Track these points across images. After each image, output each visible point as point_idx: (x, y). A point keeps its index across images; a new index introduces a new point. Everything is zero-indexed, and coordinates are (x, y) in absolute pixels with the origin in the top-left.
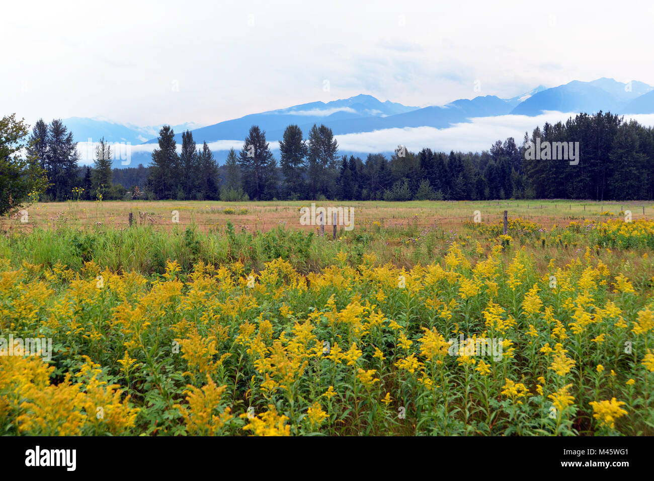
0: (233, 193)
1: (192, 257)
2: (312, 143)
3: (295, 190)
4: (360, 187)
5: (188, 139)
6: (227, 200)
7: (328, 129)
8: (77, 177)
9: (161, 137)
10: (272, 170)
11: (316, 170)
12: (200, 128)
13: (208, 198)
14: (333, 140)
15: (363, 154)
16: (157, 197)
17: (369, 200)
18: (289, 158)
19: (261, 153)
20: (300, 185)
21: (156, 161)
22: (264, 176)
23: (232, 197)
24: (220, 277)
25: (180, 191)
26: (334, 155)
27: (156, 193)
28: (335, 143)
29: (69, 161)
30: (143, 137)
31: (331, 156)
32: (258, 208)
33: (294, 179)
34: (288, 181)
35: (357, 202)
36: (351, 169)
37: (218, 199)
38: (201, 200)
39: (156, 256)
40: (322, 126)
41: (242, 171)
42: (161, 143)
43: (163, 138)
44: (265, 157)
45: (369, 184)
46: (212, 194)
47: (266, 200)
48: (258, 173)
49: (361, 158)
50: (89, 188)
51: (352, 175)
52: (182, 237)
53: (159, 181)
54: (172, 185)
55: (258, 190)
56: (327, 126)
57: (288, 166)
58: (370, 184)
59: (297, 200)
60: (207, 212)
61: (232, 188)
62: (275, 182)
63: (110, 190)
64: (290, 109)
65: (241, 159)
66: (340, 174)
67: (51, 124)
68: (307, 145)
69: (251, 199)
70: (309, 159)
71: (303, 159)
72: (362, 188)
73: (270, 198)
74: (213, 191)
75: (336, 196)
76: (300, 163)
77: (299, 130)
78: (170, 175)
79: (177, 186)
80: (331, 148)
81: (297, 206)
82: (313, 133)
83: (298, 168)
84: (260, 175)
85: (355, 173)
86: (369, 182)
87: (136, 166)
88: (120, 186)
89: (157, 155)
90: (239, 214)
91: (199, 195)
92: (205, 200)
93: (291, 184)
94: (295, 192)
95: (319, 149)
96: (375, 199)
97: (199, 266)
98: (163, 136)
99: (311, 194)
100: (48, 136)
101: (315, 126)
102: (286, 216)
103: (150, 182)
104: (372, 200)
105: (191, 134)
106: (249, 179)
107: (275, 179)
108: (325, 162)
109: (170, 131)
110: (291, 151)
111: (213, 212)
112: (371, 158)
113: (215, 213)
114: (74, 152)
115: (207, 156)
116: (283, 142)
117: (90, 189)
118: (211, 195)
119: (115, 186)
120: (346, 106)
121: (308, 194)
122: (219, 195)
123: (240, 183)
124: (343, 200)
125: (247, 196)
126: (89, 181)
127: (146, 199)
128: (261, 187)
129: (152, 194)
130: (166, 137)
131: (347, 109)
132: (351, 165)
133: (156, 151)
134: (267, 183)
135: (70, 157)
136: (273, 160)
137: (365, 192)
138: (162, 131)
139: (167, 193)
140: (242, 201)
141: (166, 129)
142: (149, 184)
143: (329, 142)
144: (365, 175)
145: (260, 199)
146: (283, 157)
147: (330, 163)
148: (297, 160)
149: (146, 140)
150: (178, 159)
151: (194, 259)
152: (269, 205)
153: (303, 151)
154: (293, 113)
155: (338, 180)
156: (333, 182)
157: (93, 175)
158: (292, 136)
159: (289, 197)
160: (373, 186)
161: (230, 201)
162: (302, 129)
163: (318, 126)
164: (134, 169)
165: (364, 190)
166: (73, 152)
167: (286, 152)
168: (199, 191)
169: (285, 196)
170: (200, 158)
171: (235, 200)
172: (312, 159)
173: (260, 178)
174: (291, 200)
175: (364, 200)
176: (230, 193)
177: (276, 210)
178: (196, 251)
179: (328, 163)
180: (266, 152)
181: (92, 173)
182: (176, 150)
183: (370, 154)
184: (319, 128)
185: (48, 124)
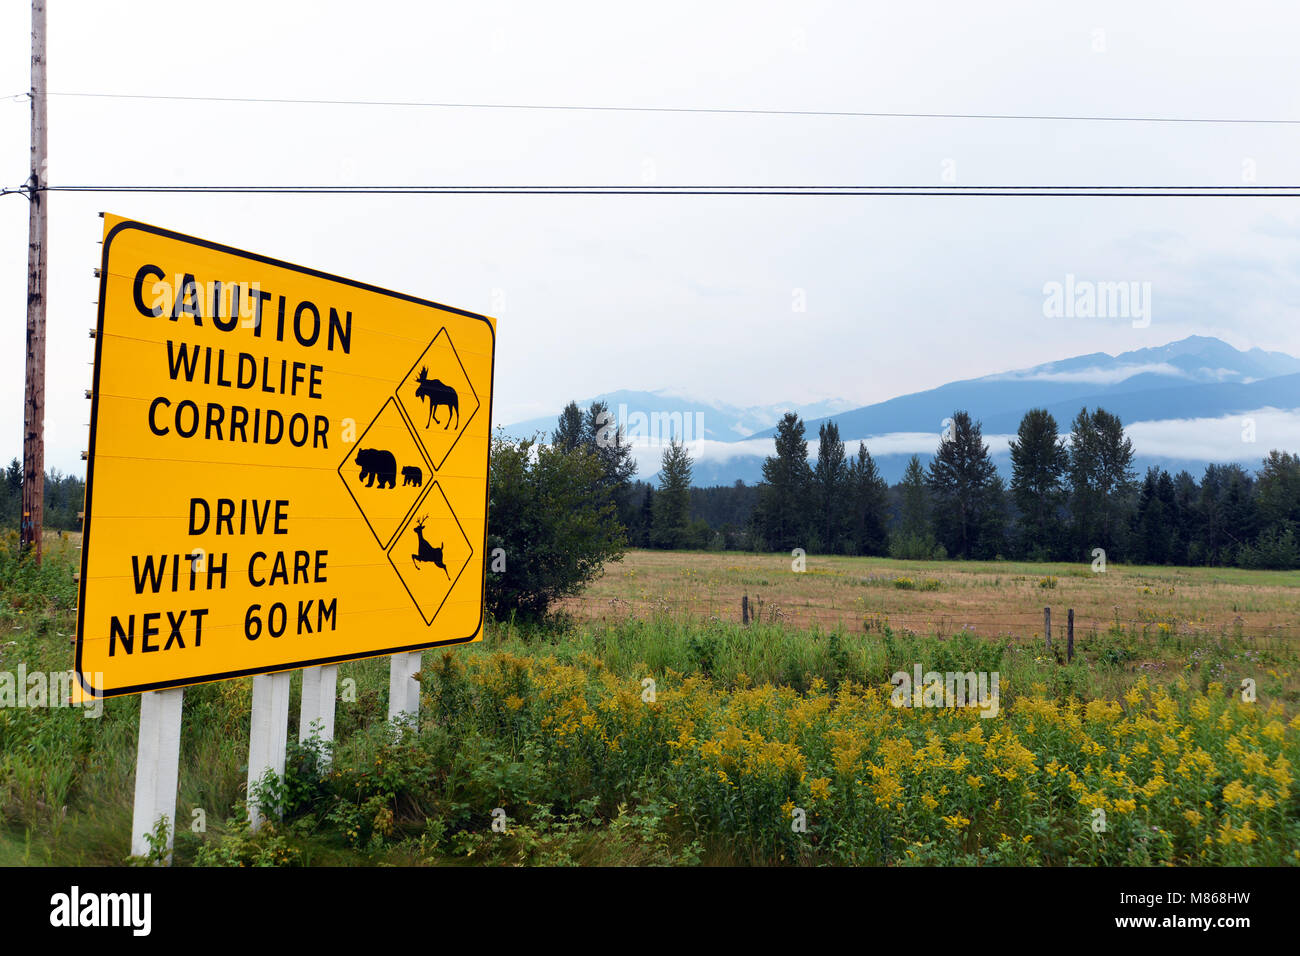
0: (915, 543)
1: (837, 671)
2: (1077, 444)
3: (1041, 540)
4: (1185, 537)
5: (830, 436)
6: (901, 558)
7: (1112, 418)
8: (628, 505)
9: (780, 434)
10: (994, 500)
11: (1086, 500)
12: (853, 408)
13: (867, 551)
14: (1124, 439)
15: (1195, 463)
16: (769, 547)
17: (1203, 564)
18: (1031, 476)
19: (971, 466)
20: (1052, 530)
21: (769, 479)
22: (976, 510)
23: (912, 551)
24: (867, 697)
25: (812, 535)
26: (1126, 470)
27: (769, 539)
28: (1128, 445)
29: (616, 476)
30: (744, 426)
31: (1118, 471)
32: (962, 577)
33: (1041, 518)
34: (1028, 522)
35: (1176, 569)
36: (1163, 499)
37: (884, 554)
38: (852, 554)
39: (792, 667)
40: (1101, 412)
41: (934, 501)
42: (780, 447)
43: (784, 437)
44: (981, 473)
45: (1203, 530)
46: (874, 544)
47: (980, 559)
48: (966, 504)
49: (1191, 473)
50: (649, 525)
51: (1165, 511)
52: (826, 643)
53: (774, 517)
54: (799, 525)
55: (966, 538)
56: (1110, 410)
57: (1029, 492)
58: (1206, 532)
59: (1046, 561)
60: (863, 584)
61: (913, 534)
62: (1000, 525)
63: (685, 531)
64: (1039, 369)
65: (931, 476)
66: (1138, 510)
67: (589, 410)
68: (1067, 449)
69: (952, 556)
70: (1071, 477)
71: (1059, 478)
72: (1188, 539)
73: (990, 556)
74: (876, 538)
75: (1130, 554)
76: (1051, 486)
77: (1050, 418)
78: (794, 505)
79: (807, 528)
80: (1119, 456)
81: (1042, 574)
82: (1079, 426)
83: (1049, 496)
84: (970, 507)
85: (1173, 507)
86: (1203, 526)
87: (731, 484)
88: (702, 523)
89: (771, 467)
90: (922, 590)
91: (849, 545)
92: (859, 555)
93: (1035, 529)
94: (1042, 545)
95: (1091, 458)
96: (1216, 563)
97: (845, 684)
98: (783, 432)
99: (1076, 550)
100: (583, 433)
101: (1084, 411)
102: (1014, 597)
103: (757, 519)
104: (1211, 566)
105: (836, 429)
106: (947, 516)
107: (1001, 516)
108: (1107, 483)
109: (798, 421)
110: (1033, 462)
111: (874, 583)
112: (1213, 472)
113: (878, 586)
114: (625, 460)
115: (866, 470)
116: (1017, 443)
117: (651, 528)
118: (872, 546)
119: (693, 523)
120: (1157, 362)
121: (1069, 549)
122: (887, 545)
123: (929, 523)
124: (1145, 563)
125: (942, 550)
126: (649, 513)
127: (750, 549)
128: (973, 532)
129: (760, 541)
130: (790, 433)
131: (1162, 368)
132: (1162, 490)
133: (770, 459)
134: (984, 525)
135: (618, 470)
136: (997, 479)
137: (1194, 547)
138: (782, 422)
139: (788, 539)
140: (933, 559)
141: (791, 419)
142: (756, 521)
143: (1115, 443)
144: (1195, 513)
145: (969, 557)
146: (1018, 473)
147: (1117, 486)
148: (1047, 480)
149: (749, 433)
150: (811, 474)
151: (840, 675)
152: (986, 571)
153: (1057, 458)
154: (1043, 377)
155: (1133, 522)
156: (1121, 525)
157: (657, 502)
158: (1037, 429)
159: (1029, 554)
160: (1212, 535)
161: (908, 559)
162: (1056, 419)
163: (1092, 411)
164: (727, 488)
165: (1191, 544)
166: (623, 461)
167: (1023, 463)
168: (849, 537)
169: (1020, 552)
170: (851, 473)
171: (918, 557)
172: (1079, 478)
173: (970, 515)
174: (1034, 559)
175: (1193, 564)
176: (909, 543)
177: (997, 583)
178: (843, 663)
179: (1113, 485)
180: (983, 464)
181: (655, 497)
182: (807, 458)
183: (1212, 466)
184: (1093, 415)
185: (584, 411)
